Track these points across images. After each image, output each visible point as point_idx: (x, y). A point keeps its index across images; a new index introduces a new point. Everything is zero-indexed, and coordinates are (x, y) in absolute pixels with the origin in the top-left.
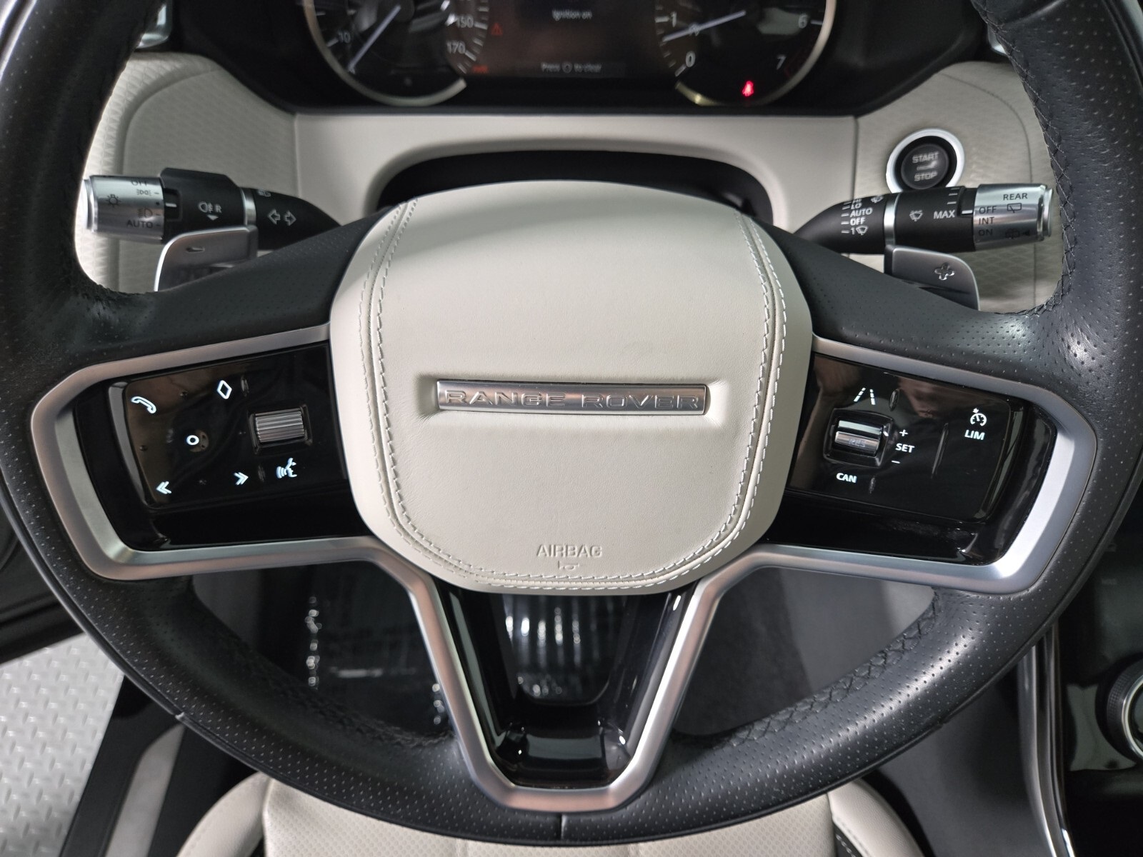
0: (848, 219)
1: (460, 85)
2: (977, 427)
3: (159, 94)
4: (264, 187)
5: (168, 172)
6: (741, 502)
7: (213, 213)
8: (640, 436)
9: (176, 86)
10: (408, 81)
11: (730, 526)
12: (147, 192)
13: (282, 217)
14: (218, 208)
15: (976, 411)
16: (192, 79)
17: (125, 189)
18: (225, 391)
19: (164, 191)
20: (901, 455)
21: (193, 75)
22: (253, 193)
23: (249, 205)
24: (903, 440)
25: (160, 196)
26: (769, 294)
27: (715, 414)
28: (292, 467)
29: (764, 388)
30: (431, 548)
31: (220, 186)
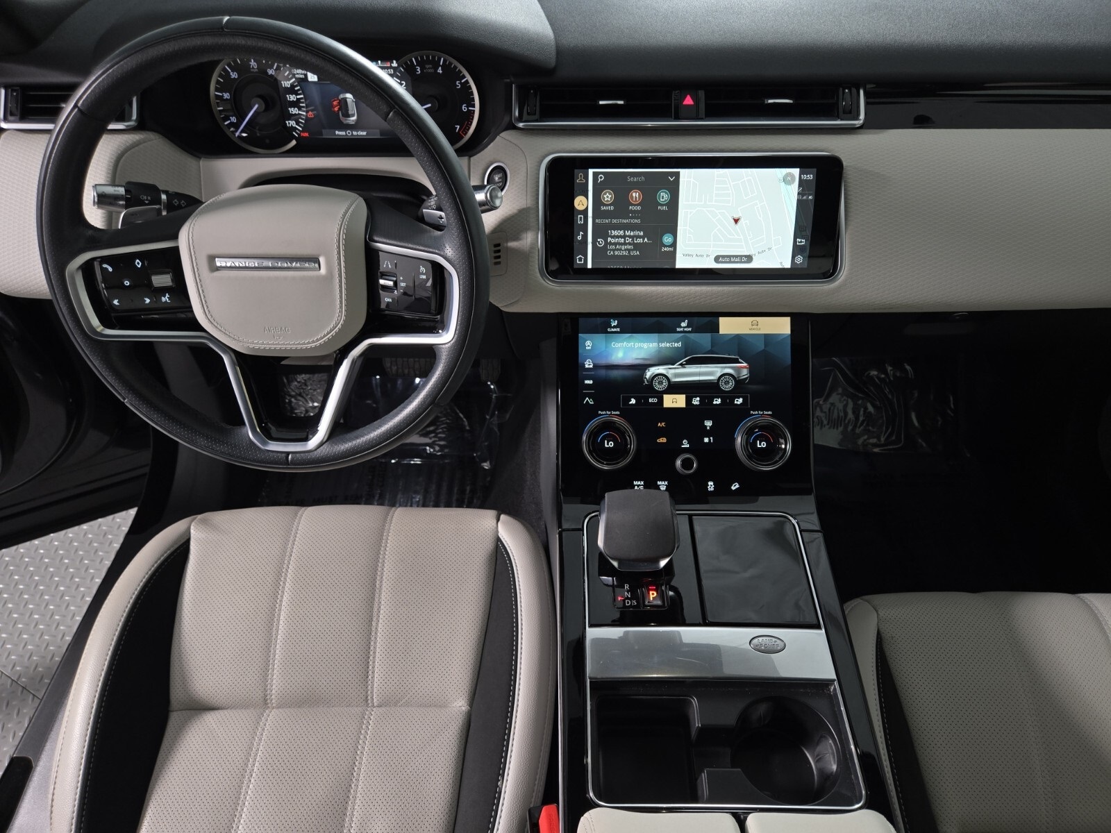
0: (430, 202)
1: (294, 143)
2: (423, 274)
3: (133, 150)
4: (172, 189)
5: (129, 183)
6: (341, 307)
7: (147, 200)
8: (294, 278)
9: (141, 146)
10: (267, 141)
11: (339, 318)
12: (118, 191)
13: (179, 203)
14: (149, 198)
15: (421, 267)
16: (149, 143)
17: (110, 190)
18: (138, 263)
19: (125, 190)
20: (402, 288)
21: (149, 141)
22: (166, 192)
23: (164, 197)
24: (403, 282)
25: (124, 193)
26: (340, 224)
27: (323, 271)
28: (168, 298)
29: (339, 259)
30: (222, 329)
31: (153, 190)
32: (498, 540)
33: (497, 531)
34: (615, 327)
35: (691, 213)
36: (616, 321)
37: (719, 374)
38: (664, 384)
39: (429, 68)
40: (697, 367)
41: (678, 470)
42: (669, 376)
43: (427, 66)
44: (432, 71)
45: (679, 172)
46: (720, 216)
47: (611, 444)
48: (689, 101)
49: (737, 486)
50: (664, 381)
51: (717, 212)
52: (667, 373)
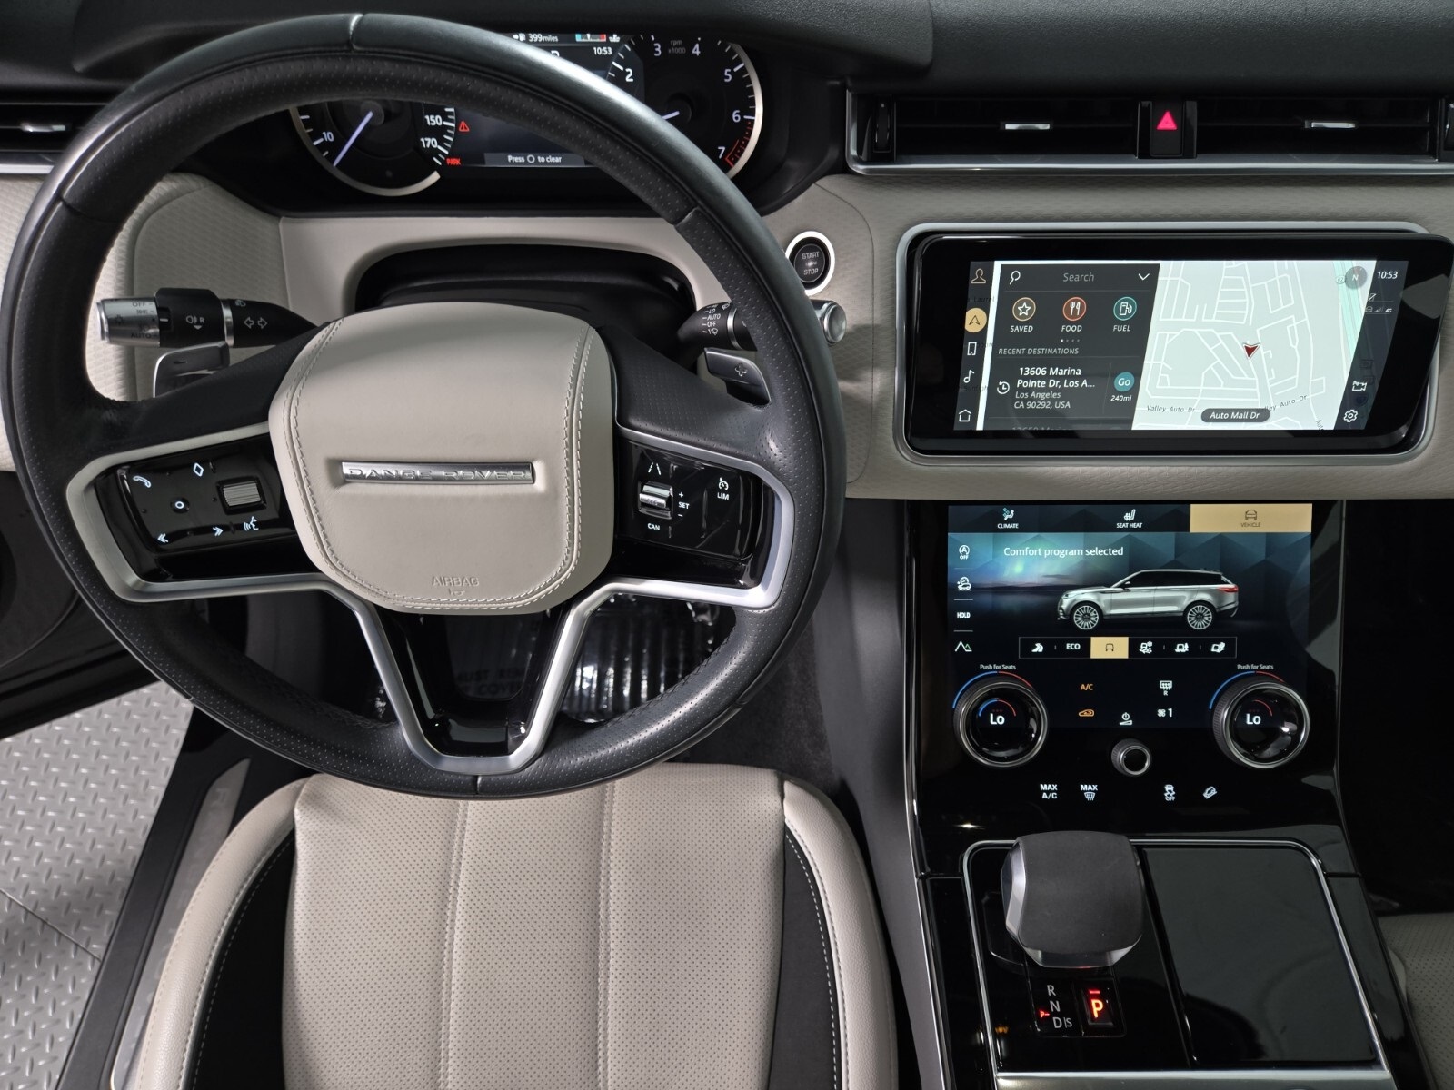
0: (706, 321)
1: (435, 177)
2: (723, 491)
3: (160, 211)
4: (241, 295)
5: (163, 292)
6: (571, 544)
7: (198, 323)
8: (487, 500)
9: (174, 203)
10: (389, 174)
12: (145, 311)
13: (256, 323)
14: (202, 320)
15: (721, 479)
16: (188, 196)
17: (128, 309)
18: (198, 470)
19: (159, 309)
20: (682, 510)
21: (189, 192)
22: (230, 303)
23: (227, 313)
24: (683, 500)
25: (155, 313)
26: (570, 399)
27: (540, 485)
28: (254, 523)
29: (570, 464)
31: (205, 300)
32: (785, 831)
33: (783, 817)
34: (1009, 521)
35: (1171, 336)
36: (1012, 512)
37: (1186, 603)
38: (1093, 619)
39: (677, 46)
40: (1150, 591)
41: (1118, 767)
42: (1102, 605)
43: (675, 43)
44: (682, 50)
45: (1158, 266)
46: (1222, 342)
47: (1001, 720)
48: (1167, 123)
49: (1214, 792)
50: (1093, 614)
51: (1218, 335)
52: (1099, 600)
